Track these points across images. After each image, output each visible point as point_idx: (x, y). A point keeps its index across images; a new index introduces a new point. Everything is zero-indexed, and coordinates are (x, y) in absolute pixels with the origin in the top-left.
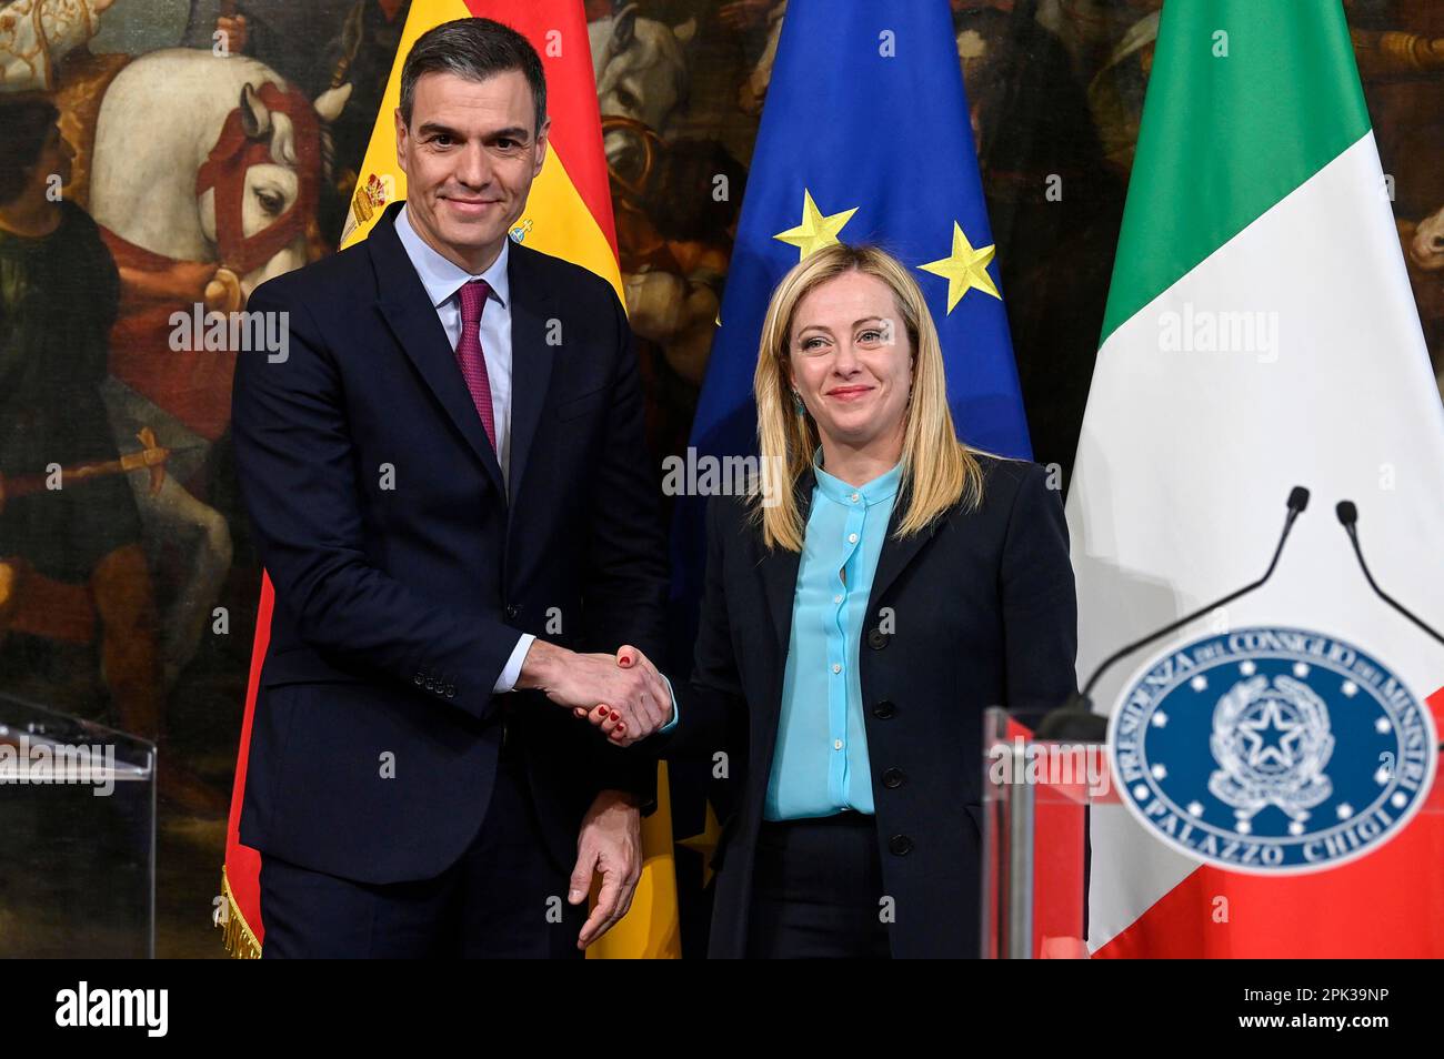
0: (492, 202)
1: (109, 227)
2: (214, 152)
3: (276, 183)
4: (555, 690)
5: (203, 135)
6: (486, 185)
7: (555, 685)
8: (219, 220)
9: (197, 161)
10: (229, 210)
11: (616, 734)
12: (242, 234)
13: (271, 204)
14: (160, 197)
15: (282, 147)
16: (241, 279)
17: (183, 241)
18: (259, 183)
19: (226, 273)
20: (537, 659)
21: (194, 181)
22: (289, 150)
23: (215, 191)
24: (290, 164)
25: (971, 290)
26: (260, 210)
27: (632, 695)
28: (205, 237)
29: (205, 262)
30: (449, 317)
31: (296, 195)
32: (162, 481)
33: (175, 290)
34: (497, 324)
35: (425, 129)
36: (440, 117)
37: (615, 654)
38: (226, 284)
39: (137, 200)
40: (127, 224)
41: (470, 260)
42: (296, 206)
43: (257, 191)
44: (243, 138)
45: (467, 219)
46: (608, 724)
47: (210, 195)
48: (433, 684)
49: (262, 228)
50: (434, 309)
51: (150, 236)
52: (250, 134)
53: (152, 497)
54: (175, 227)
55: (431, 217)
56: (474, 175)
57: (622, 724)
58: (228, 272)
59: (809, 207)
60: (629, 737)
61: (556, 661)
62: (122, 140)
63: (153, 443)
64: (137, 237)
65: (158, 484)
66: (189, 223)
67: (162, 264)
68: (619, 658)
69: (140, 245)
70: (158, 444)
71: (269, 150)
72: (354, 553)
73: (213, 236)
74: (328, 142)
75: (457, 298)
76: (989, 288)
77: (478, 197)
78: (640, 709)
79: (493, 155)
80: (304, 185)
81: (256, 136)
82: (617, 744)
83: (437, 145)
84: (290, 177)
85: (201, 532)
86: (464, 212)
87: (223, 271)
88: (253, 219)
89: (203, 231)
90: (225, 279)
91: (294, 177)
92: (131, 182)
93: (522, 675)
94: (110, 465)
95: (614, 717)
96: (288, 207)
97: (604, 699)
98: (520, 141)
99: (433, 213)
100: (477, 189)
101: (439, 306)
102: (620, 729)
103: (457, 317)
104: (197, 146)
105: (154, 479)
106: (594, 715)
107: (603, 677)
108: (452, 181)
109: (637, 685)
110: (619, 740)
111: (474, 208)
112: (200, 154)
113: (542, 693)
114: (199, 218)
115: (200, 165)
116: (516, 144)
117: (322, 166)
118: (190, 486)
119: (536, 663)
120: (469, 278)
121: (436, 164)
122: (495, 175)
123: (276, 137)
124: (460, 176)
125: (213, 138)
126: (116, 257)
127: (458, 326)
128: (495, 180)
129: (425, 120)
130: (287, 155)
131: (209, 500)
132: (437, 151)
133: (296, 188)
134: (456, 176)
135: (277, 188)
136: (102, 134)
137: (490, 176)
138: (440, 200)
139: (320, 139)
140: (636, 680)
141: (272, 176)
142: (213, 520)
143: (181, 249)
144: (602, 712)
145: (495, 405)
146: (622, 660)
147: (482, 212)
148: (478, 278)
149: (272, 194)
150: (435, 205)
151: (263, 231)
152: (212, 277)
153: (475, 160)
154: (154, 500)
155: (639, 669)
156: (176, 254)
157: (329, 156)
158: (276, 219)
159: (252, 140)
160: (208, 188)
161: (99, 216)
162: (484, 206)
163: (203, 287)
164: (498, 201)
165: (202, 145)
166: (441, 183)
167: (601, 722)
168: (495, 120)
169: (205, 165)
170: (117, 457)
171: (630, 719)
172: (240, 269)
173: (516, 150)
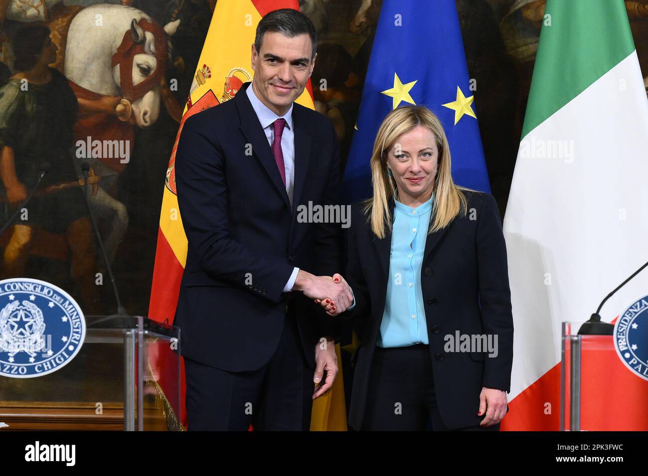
0: (292, 88)
1: (73, 81)
2: (119, 49)
3: (147, 62)
4: (308, 291)
5: (114, 41)
6: (290, 81)
7: (309, 289)
8: (121, 78)
9: (112, 52)
10: (126, 74)
11: (332, 311)
12: (132, 84)
13: (145, 71)
14: (95, 68)
15: (149, 47)
16: (131, 104)
17: (106, 87)
18: (140, 62)
19: (125, 101)
20: (302, 278)
21: (111, 61)
22: (152, 48)
23: (120, 66)
24: (153, 54)
25: (465, 115)
26: (140, 74)
27: (339, 295)
28: (116, 85)
29: (116, 96)
30: (269, 133)
31: (156, 67)
32: (97, 191)
33: (103, 108)
34: (288, 137)
35: (266, 56)
36: (274, 52)
37: (332, 277)
38: (125, 105)
39: (86, 69)
40: (81, 79)
41: (280, 111)
42: (156, 72)
43: (138, 65)
44: (132, 42)
45: (281, 95)
46: (329, 306)
47: (118, 67)
48: (257, 288)
49: (140, 81)
50: (263, 129)
51: (91, 85)
52: (135, 41)
53: (93, 197)
54: (102, 81)
55: (265, 92)
56: (286, 77)
57: (335, 307)
58: (126, 100)
59: (397, 80)
60: (337, 312)
61: (308, 280)
62: (79, 43)
63: (93, 175)
64: (85, 85)
65: (95, 192)
66: (108, 78)
67: (96, 97)
68: (334, 279)
69: (88, 89)
70: (95, 174)
71: (144, 48)
72: (226, 233)
73: (119, 85)
74: (170, 44)
75: (272, 126)
76: (471, 114)
77: (287, 86)
78: (342, 301)
79: (294, 69)
80: (159, 63)
81: (138, 42)
82: (331, 315)
83: (270, 62)
84: (153, 60)
85: (114, 212)
86: (280, 92)
87: (124, 100)
88: (137, 77)
89: (114, 82)
90: (125, 103)
91: (155, 59)
92: (83, 61)
93: (295, 285)
94: (74, 183)
95: (332, 304)
96: (152, 72)
97: (329, 296)
98: (306, 64)
99: (266, 90)
100: (287, 83)
101: (265, 128)
102: (334, 309)
103: (272, 133)
104: (112, 46)
105: (93, 190)
106: (324, 302)
107: (328, 287)
108: (276, 78)
109: (341, 291)
110: (332, 313)
111: (284, 90)
112: (113, 49)
113: (302, 292)
114: (113, 77)
115: (113, 54)
116: (303, 65)
117: (167, 55)
118: (109, 192)
119: (301, 280)
120: (278, 118)
121: (270, 70)
122: (294, 77)
123: (147, 42)
124: (280, 77)
125: (119, 42)
126: (76, 94)
127: (272, 137)
128: (294, 79)
129: (267, 52)
130: (152, 50)
131: (119, 198)
132: (271, 65)
133: (156, 64)
134: (278, 76)
135: (147, 64)
136: (70, 40)
137: (292, 77)
138: (270, 85)
139: (166, 43)
140: (340, 289)
141: (144, 59)
142: (120, 207)
143: (105, 90)
144: (328, 302)
145: (286, 171)
146: (335, 280)
147: (287, 92)
148: (282, 117)
149: (145, 67)
150: (268, 87)
151: (141, 83)
152: (119, 102)
153: (287, 71)
154: (94, 198)
155: (341, 284)
156: (103, 92)
157: (170, 50)
158: (147, 78)
159: (136, 43)
160: (117, 64)
161: (68, 76)
162: (288, 90)
163: (115, 107)
164: (294, 88)
165: (114, 45)
166: (271, 78)
167: (326, 306)
168: (297, 55)
169: (116, 54)
170: (77, 180)
171: (338, 305)
172: (131, 99)
173: (303, 68)
